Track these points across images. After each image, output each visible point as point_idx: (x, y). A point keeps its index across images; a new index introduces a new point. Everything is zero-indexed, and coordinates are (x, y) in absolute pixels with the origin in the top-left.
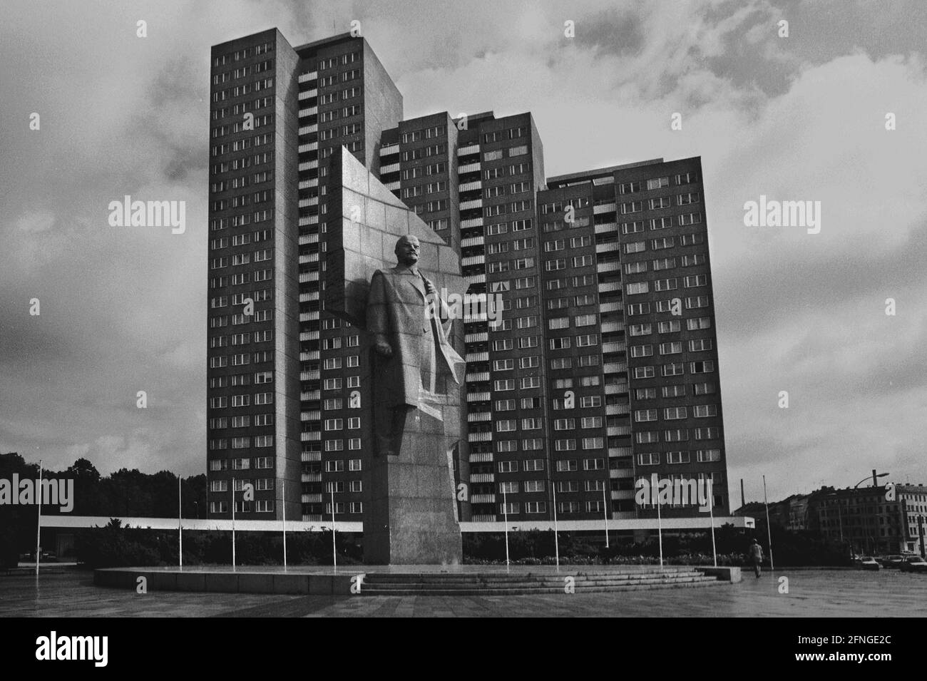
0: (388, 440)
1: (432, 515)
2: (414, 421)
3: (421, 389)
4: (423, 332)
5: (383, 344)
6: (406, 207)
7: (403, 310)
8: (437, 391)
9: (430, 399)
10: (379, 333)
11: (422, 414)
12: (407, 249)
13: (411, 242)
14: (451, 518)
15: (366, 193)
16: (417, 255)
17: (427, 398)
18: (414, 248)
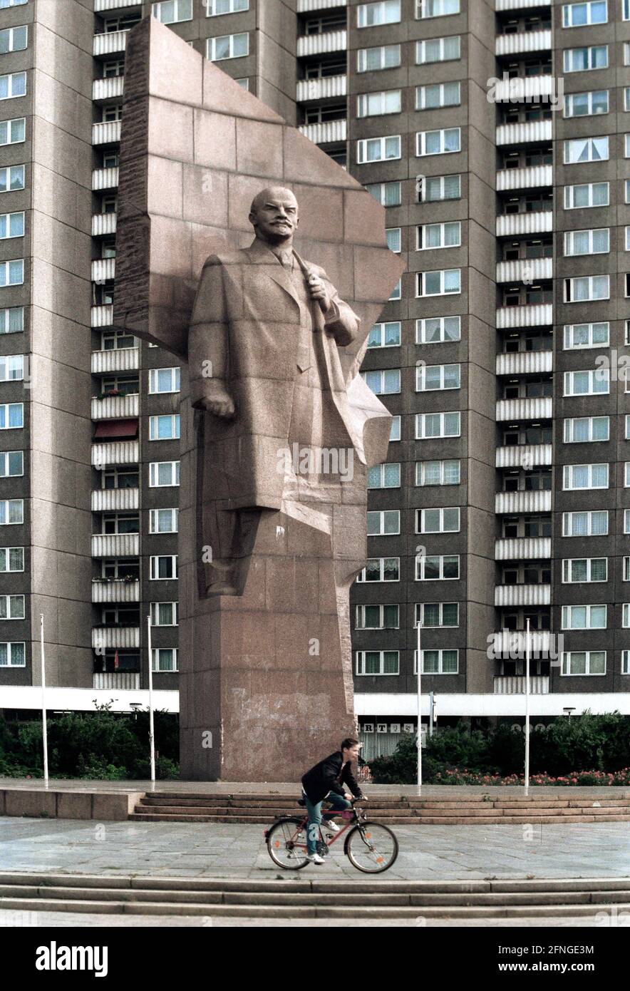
1: (302, 699)
2: (273, 535)
3: (289, 476)
4: (296, 372)
5: (218, 397)
6: (280, 119)
7: (258, 333)
9: (309, 493)
10: (212, 377)
11: (291, 523)
12: (270, 216)
13: (279, 201)
14: (339, 705)
15: (195, 100)
16: (290, 226)
17: (302, 492)
18: (283, 213)
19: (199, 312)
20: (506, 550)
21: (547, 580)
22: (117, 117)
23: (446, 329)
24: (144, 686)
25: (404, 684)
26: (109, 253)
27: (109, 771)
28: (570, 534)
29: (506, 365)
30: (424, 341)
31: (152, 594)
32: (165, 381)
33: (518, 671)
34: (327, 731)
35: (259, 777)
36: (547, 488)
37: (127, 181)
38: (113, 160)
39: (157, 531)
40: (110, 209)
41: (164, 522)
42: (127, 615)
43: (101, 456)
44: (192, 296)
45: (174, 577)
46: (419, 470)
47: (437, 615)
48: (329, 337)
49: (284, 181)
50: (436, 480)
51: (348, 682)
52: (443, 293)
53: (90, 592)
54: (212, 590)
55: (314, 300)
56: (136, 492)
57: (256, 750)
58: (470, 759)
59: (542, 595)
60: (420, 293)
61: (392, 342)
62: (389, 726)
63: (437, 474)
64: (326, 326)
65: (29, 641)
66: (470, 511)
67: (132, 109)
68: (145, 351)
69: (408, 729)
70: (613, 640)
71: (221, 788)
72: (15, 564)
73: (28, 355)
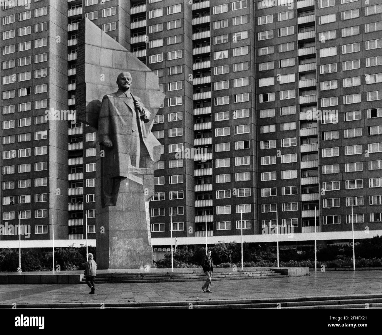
0: (110, 197)
1: (135, 240)
2: (125, 185)
3: (130, 166)
4: (132, 132)
5: (107, 141)
6: (126, 50)
7: (120, 120)
8: (141, 166)
9: (136, 171)
10: (105, 135)
11: (131, 182)
12: (123, 81)
13: (125, 77)
14: (146, 242)
15: (100, 45)
16: (129, 85)
17: (134, 171)
18: (127, 81)
19: (101, 114)
20: (198, 188)
21: (211, 198)
22: (75, 51)
23: (178, 116)
24: (85, 238)
25: (166, 235)
26: (73, 96)
27: (74, 268)
28: (218, 182)
29: (197, 127)
30: (171, 121)
31: (87, 207)
32: (91, 137)
33: (203, 229)
34: (143, 251)
35: (122, 267)
36: (211, 167)
37: (79, 72)
38: (74, 66)
39: (88, 186)
40: (73, 82)
41: (91, 183)
42: (79, 215)
43: (71, 162)
44: (99, 108)
45: (94, 201)
46: (170, 163)
47: (177, 211)
48: (142, 120)
49: (127, 70)
50: (176, 166)
51: (149, 234)
52: (177, 105)
53: (68, 208)
54: (106, 205)
55: (137, 109)
56: (82, 174)
57: (120, 258)
58: (189, 260)
59: (210, 203)
60: (170, 105)
61: (161, 121)
62: (162, 249)
63: (176, 164)
64: (141, 117)
65: (49, 225)
66: (187, 176)
67: (80, 49)
68: (84, 128)
69: (168, 250)
70: (233, 217)
71: (110, 271)
72: (44, 199)
73: (48, 130)
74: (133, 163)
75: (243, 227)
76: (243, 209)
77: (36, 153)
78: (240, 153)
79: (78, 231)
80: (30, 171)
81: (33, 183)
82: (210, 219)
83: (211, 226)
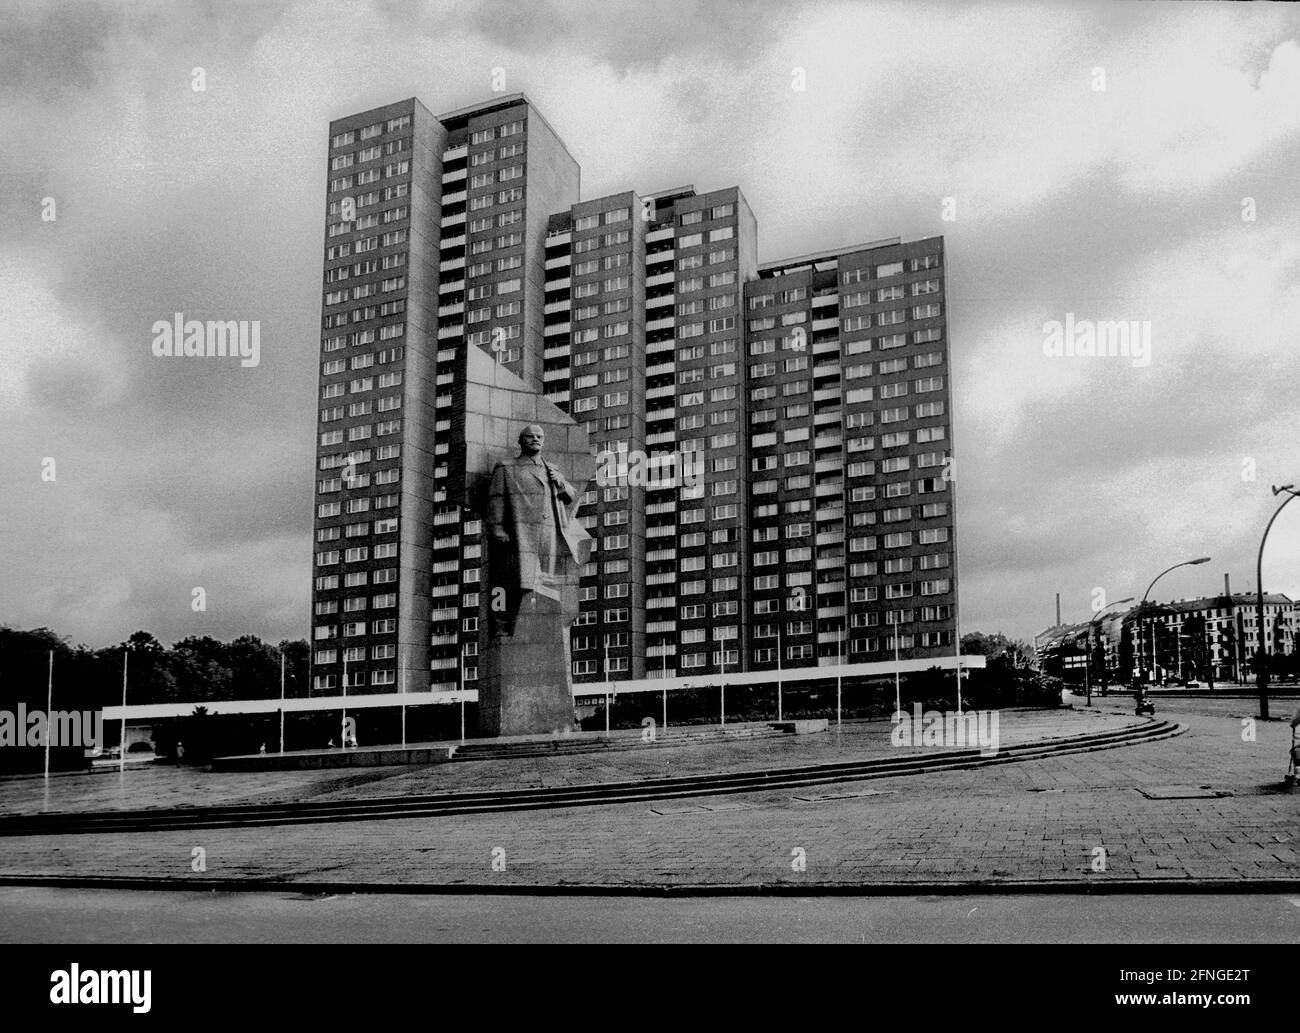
1: (545, 689)
3: (539, 572)
4: (543, 519)
5: (501, 533)
6: (535, 390)
7: (522, 501)
8: (557, 572)
9: (549, 580)
10: (498, 524)
12: (529, 440)
13: (534, 433)
14: (564, 691)
15: (491, 383)
16: (540, 445)
17: (545, 580)
18: (536, 438)
19: (492, 491)
20: (652, 604)
21: (673, 619)
22: (449, 393)
24: (459, 688)
25: (599, 677)
26: (444, 464)
28: (685, 594)
29: (651, 510)
30: (609, 500)
31: (465, 638)
32: (474, 528)
33: (659, 667)
34: (558, 705)
35: (521, 732)
36: (673, 571)
37: (455, 426)
38: (447, 417)
39: (467, 606)
40: (445, 442)
41: (472, 601)
42: (450, 651)
43: (438, 568)
45: (476, 629)
46: (607, 566)
47: (616, 640)
48: (560, 500)
49: (537, 422)
50: (615, 570)
51: (569, 679)
53: (431, 641)
54: (496, 634)
55: (552, 482)
56: (457, 586)
57: (519, 718)
59: (671, 626)
61: (592, 502)
62: (591, 701)
63: (616, 567)
64: (558, 495)
65: (397, 669)
66: (633, 585)
67: (458, 389)
68: (463, 513)
69: (601, 701)
70: (709, 647)
71: (500, 740)
72: (390, 628)
73: (400, 518)
74: (544, 566)
75: (725, 661)
76: (724, 634)
77: (378, 555)
78: (720, 548)
79: (449, 678)
80: (365, 583)
81: (370, 603)
82: (672, 650)
83: (673, 663)
